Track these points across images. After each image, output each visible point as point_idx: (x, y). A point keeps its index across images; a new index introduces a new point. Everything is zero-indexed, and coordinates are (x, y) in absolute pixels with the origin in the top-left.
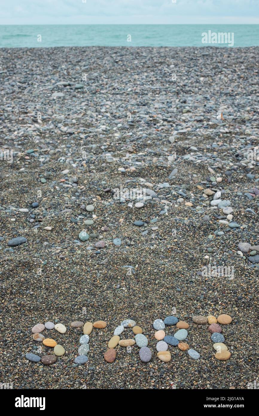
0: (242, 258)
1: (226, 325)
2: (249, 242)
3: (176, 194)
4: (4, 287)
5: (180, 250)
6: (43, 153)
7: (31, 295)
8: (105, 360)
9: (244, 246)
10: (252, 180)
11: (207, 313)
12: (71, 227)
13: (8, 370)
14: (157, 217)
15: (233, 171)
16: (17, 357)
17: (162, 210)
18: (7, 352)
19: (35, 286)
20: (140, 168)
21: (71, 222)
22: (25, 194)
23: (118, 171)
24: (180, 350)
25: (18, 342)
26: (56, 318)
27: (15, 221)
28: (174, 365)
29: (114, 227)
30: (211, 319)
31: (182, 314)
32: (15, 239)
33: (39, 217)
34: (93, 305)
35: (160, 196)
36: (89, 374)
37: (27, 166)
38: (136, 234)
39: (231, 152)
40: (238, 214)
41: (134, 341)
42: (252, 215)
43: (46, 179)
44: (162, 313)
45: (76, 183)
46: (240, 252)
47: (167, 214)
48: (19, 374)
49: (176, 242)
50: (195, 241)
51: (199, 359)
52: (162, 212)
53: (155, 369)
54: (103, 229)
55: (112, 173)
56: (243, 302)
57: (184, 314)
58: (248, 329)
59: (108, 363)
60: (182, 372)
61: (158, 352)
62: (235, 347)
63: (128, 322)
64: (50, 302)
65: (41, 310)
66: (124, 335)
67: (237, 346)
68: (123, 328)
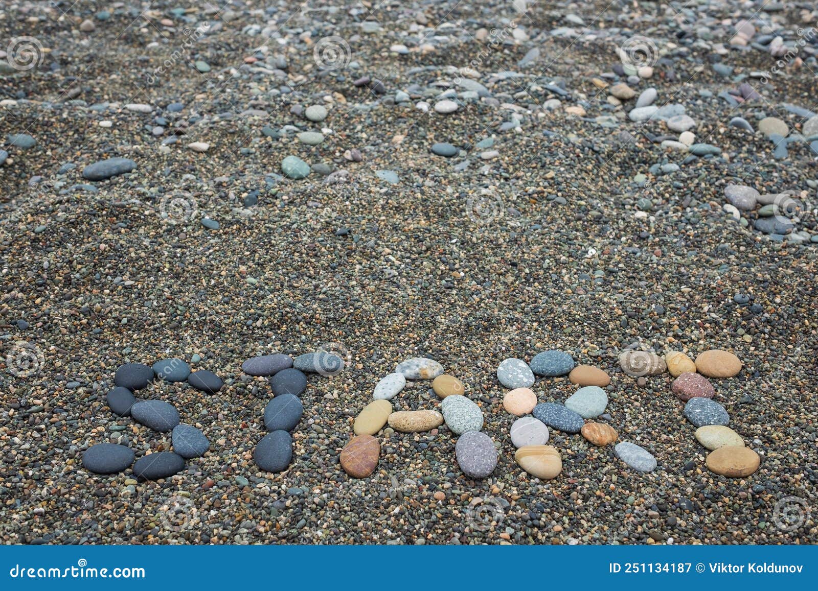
0: (739, 222)
1: (725, 378)
2: (752, 185)
3: (540, 89)
4: (46, 265)
5: (562, 196)
6: (208, 17)
7: (125, 287)
8: (344, 471)
9: (741, 193)
10: (727, 78)
11: (661, 346)
12: (260, 147)
13: (15, 488)
14: (494, 136)
15: (677, 59)
17: (505, 121)
18: (25, 439)
19: (142, 266)
20: (445, 46)
21: (263, 135)
22: (152, 90)
23: (389, 51)
24: (591, 444)
25: (67, 411)
26: (197, 351)
27: (110, 128)
28: (574, 488)
29: (378, 152)
30: (679, 360)
31: (585, 347)
32: (102, 163)
33: (177, 124)
34: (312, 317)
35: (498, 95)
36: (287, 508)
37: (166, 40)
38: (440, 167)
39: (666, 27)
40: (709, 132)
41: (438, 414)
42: (746, 133)
43: (210, 64)
44: (523, 344)
45: (286, 69)
46: (729, 208)
47: (519, 129)
48: (49, 500)
49: (552, 178)
50: (600, 183)
51: (655, 470)
52: (506, 126)
53: (510, 499)
54: (348, 155)
55: (376, 56)
57: (592, 347)
58: (794, 391)
59: (351, 476)
60: (602, 509)
61: (516, 449)
62: (768, 438)
63: (418, 366)
64: (180, 308)
65: (152, 327)
66: (406, 398)
67: (774, 435)
68: (404, 380)
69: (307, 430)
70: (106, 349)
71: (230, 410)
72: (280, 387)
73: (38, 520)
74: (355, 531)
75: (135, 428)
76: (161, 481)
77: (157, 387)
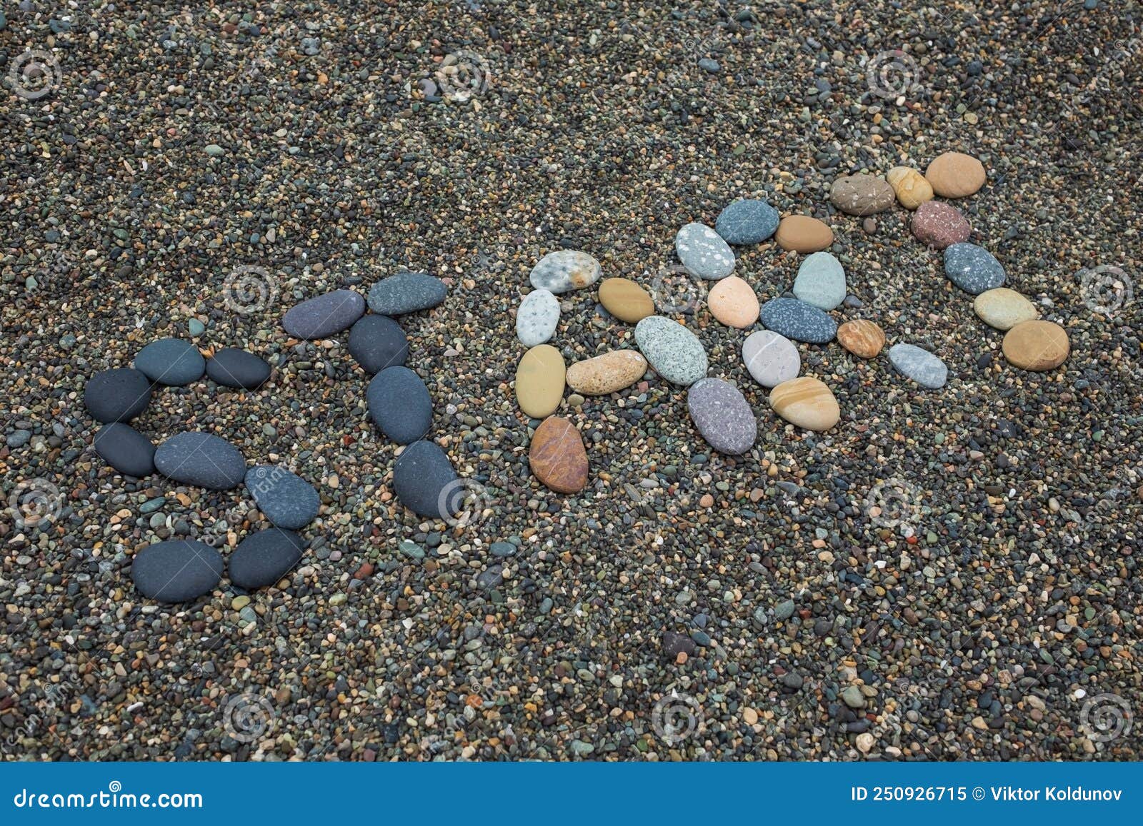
1: (969, 198)
8: (547, 487)
16: (81, 586)
24: (856, 358)
26: (189, 311)
28: (868, 438)
30: (911, 183)
31: (776, 179)
34: (355, 207)
41: (635, 355)
51: (950, 381)
56: (993, 85)
57: (784, 177)
59: (562, 494)
60: (909, 460)
61: (767, 390)
62: (1058, 295)
63: (564, 269)
64: (120, 233)
65: (86, 282)
66: (572, 333)
67: (1065, 288)
68: (554, 301)
69: (454, 425)
70: (26, 346)
71: (308, 415)
72: (372, 358)
73: (144, 723)
74: (620, 591)
75: (179, 494)
76: (285, 584)
77: (168, 400)
